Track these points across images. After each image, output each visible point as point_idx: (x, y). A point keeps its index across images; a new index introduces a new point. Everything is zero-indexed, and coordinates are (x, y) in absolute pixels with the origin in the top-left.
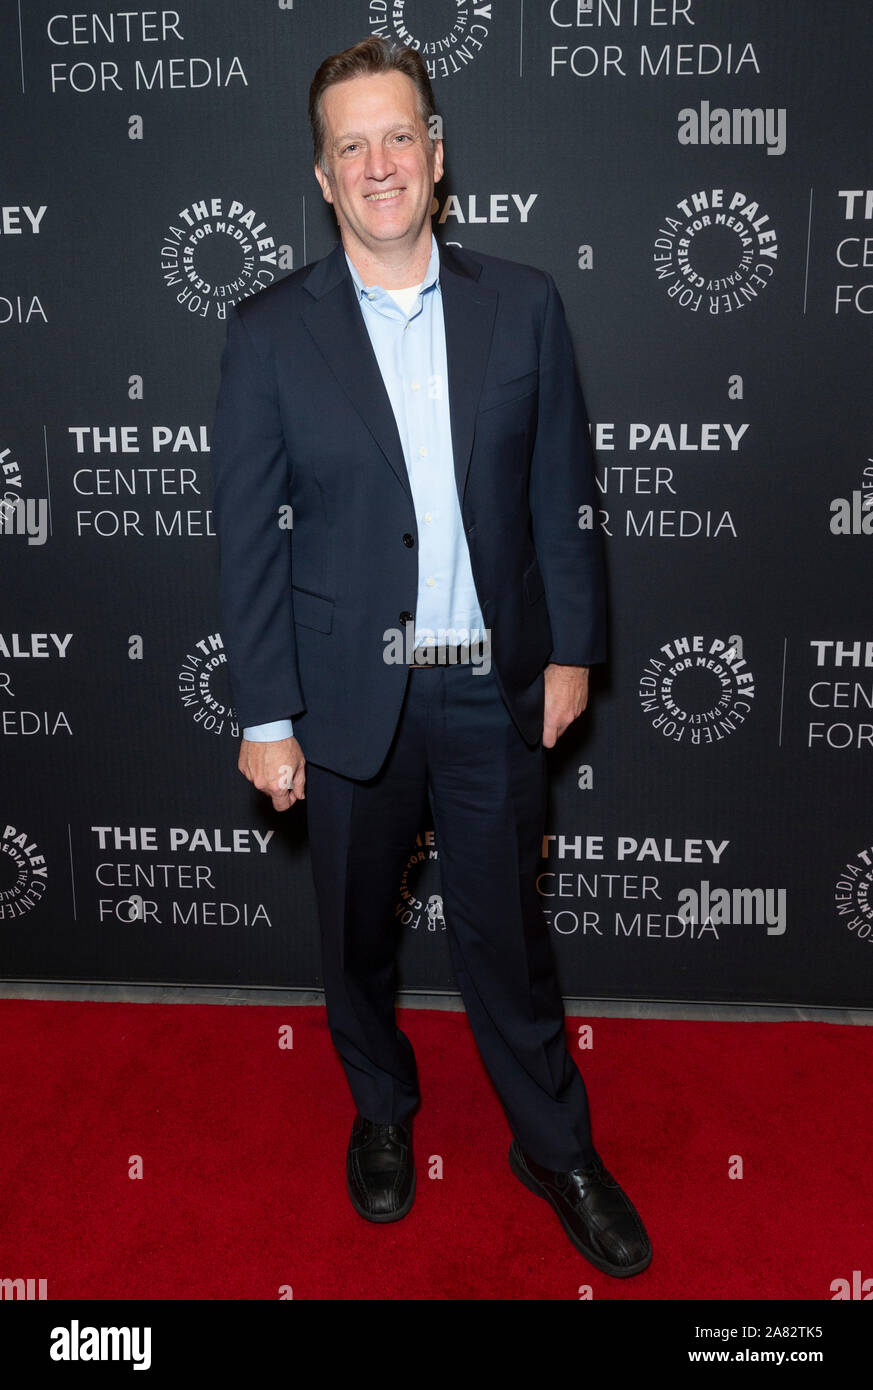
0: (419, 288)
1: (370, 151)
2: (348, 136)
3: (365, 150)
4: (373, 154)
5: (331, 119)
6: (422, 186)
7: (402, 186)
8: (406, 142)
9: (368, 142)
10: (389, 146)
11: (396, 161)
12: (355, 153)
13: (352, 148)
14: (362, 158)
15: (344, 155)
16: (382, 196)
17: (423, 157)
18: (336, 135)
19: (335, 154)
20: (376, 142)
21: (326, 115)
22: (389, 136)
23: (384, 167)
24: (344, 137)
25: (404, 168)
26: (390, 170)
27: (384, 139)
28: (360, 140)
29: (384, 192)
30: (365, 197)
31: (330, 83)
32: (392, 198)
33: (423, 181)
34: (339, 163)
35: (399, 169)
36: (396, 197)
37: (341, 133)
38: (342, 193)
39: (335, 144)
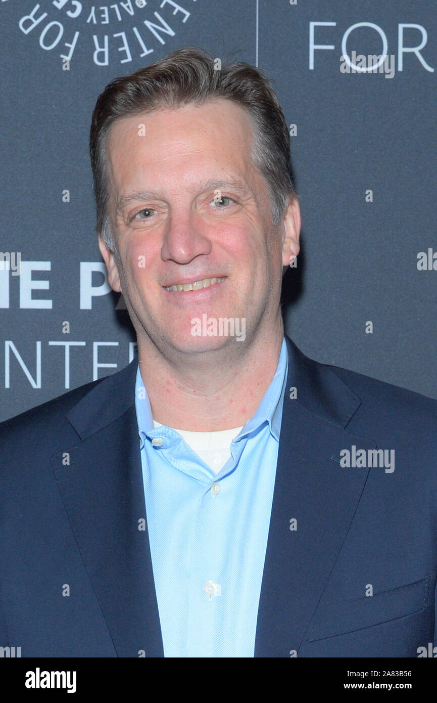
0: (235, 433)
1: (170, 220)
2: (139, 196)
3: (165, 216)
4: (174, 223)
5: (116, 168)
6: (253, 274)
7: (222, 273)
8: (231, 207)
9: (169, 206)
10: (202, 211)
11: (212, 236)
12: (150, 221)
13: (147, 213)
14: (160, 230)
15: (134, 223)
16: (190, 287)
17: (257, 231)
18: (121, 193)
19: (121, 221)
20: (181, 204)
21: (111, 161)
22: (202, 197)
23: (189, 245)
24: (133, 197)
25: (223, 246)
26: (199, 248)
27: (194, 200)
28: (156, 202)
29: (192, 282)
30: (165, 287)
31: (118, 116)
32: (203, 289)
33: (255, 266)
34: (126, 234)
35: (216, 248)
36: (210, 287)
37: (129, 191)
38: (129, 280)
39: (120, 206)
